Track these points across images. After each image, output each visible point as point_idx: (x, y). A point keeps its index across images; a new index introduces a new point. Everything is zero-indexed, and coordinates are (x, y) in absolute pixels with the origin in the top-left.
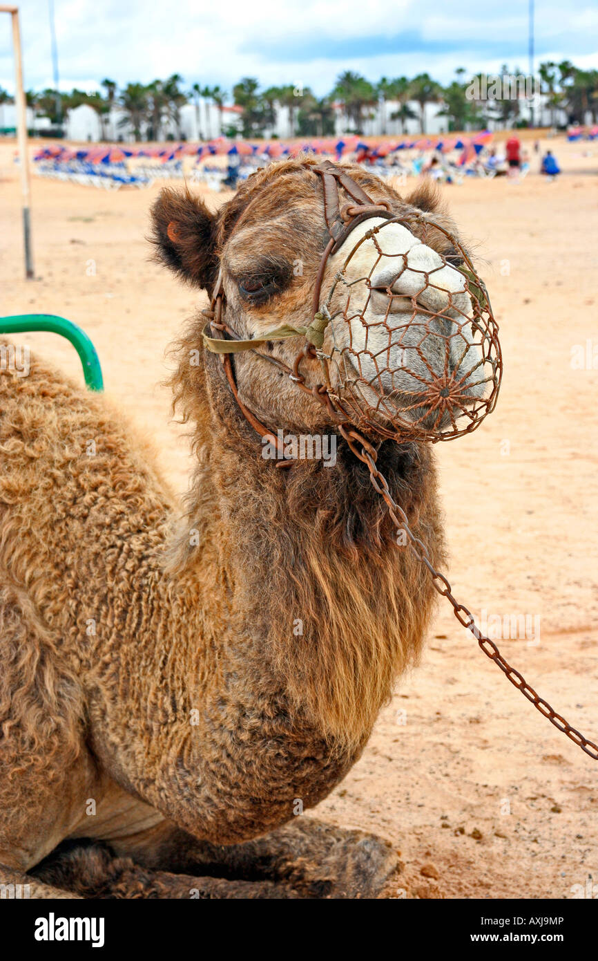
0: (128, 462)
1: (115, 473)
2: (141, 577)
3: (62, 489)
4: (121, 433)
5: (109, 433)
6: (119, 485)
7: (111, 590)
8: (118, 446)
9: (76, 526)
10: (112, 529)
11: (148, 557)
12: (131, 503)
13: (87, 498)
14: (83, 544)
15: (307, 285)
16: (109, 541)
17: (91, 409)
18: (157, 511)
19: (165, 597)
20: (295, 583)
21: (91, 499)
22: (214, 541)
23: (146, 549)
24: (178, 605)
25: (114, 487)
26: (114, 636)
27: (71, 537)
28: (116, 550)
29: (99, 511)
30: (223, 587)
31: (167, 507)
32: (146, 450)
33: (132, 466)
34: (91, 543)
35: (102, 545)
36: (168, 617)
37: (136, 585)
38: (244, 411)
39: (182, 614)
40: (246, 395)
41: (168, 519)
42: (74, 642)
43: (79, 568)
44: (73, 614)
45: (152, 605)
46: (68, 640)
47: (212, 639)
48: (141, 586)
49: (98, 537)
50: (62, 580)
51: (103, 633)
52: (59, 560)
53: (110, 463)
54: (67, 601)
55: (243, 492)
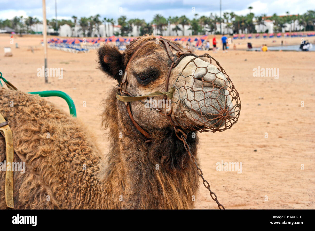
0: (86, 142)
1: (82, 146)
2: (91, 183)
3: (63, 151)
4: (84, 131)
5: (80, 131)
6: (83, 150)
7: (80, 187)
8: (83, 136)
9: (68, 164)
10: (81, 165)
11: (93, 175)
12: (87, 156)
13: (72, 155)
14: (70, 171)
15: (164, 78)
16: (80, 170)
17: (73, 123)
18: (97, 159)
19: (100, 189)
20: (151, 184)
21: (73, 155)
22: (117, 170)
23: (93, 173)
24: (104, 192)
25: (81, 151)
26: (81, 204)
27: (66, 168)
28: (82, 173)
29: (76, 159)
30: (121, 186)
31: (100, 158)
32: (92, 138)
33: (88, 143)
34: (73, 170)
35: (77, 171)
36: (101, 197)
37: (89, 185)
38: (134, 122)
39: (106, 196)
40: (136, 117)
41: (101, 162)
42: (66, 205)
43: (69, 179)
44: (66, 195)
45: (95, 192)
46: (64, 205)
47: (117, 205)
48: (91, 186)
49: (76, 168)
50: (62, 183)
51: (77, 202)
52: (61, 176)
53: (80, 142)
54: (64, 191)
55: (132, 152)
